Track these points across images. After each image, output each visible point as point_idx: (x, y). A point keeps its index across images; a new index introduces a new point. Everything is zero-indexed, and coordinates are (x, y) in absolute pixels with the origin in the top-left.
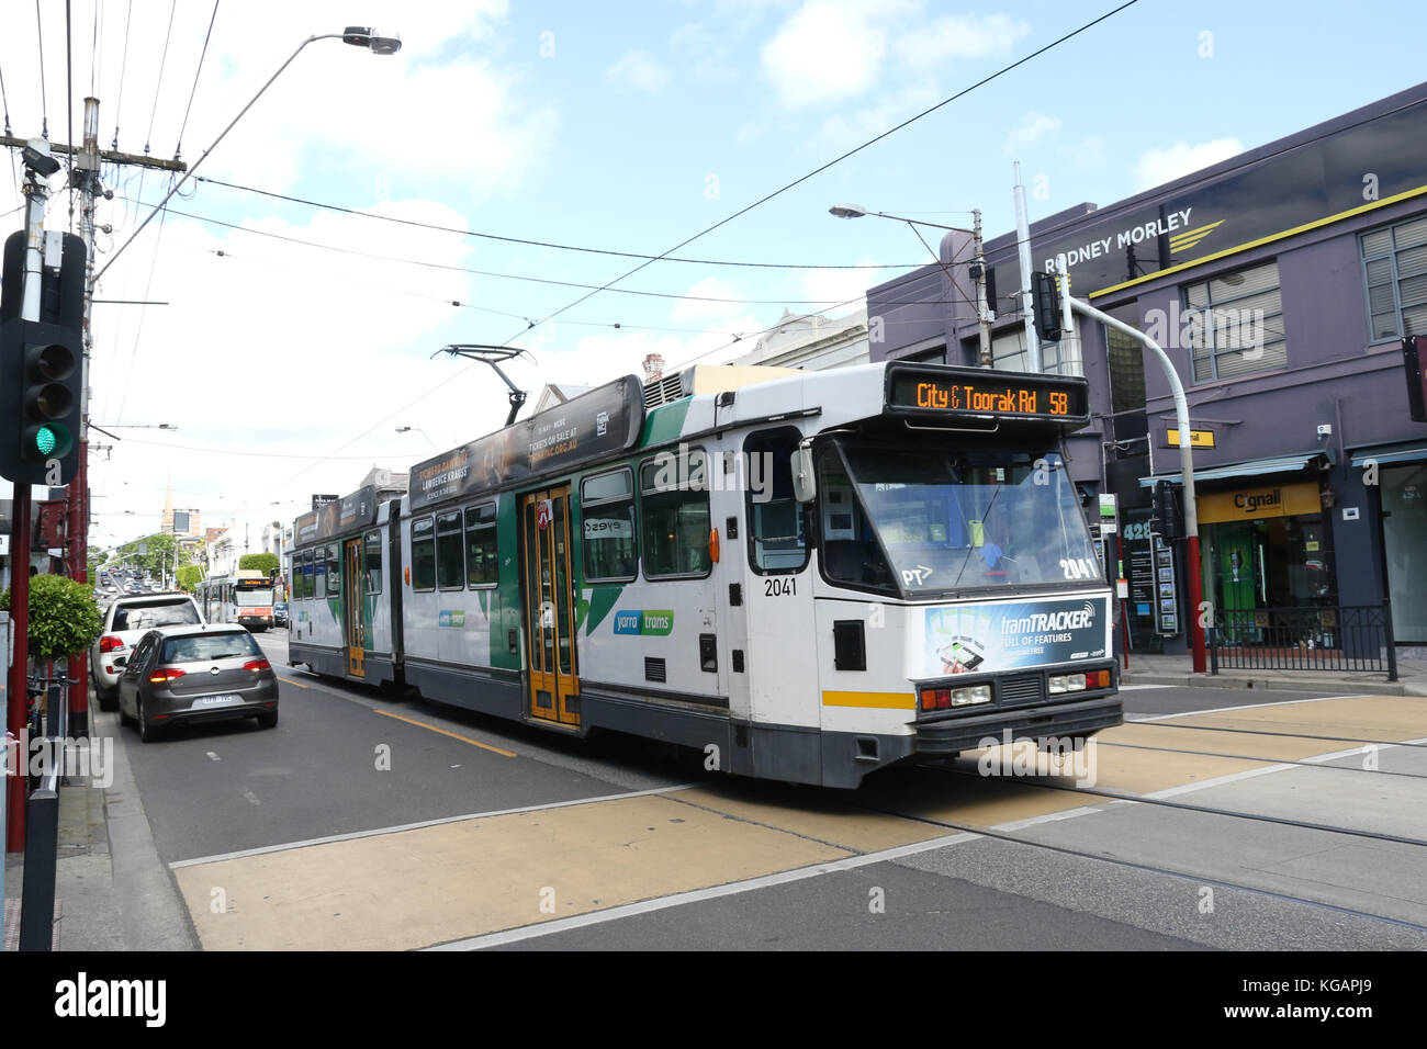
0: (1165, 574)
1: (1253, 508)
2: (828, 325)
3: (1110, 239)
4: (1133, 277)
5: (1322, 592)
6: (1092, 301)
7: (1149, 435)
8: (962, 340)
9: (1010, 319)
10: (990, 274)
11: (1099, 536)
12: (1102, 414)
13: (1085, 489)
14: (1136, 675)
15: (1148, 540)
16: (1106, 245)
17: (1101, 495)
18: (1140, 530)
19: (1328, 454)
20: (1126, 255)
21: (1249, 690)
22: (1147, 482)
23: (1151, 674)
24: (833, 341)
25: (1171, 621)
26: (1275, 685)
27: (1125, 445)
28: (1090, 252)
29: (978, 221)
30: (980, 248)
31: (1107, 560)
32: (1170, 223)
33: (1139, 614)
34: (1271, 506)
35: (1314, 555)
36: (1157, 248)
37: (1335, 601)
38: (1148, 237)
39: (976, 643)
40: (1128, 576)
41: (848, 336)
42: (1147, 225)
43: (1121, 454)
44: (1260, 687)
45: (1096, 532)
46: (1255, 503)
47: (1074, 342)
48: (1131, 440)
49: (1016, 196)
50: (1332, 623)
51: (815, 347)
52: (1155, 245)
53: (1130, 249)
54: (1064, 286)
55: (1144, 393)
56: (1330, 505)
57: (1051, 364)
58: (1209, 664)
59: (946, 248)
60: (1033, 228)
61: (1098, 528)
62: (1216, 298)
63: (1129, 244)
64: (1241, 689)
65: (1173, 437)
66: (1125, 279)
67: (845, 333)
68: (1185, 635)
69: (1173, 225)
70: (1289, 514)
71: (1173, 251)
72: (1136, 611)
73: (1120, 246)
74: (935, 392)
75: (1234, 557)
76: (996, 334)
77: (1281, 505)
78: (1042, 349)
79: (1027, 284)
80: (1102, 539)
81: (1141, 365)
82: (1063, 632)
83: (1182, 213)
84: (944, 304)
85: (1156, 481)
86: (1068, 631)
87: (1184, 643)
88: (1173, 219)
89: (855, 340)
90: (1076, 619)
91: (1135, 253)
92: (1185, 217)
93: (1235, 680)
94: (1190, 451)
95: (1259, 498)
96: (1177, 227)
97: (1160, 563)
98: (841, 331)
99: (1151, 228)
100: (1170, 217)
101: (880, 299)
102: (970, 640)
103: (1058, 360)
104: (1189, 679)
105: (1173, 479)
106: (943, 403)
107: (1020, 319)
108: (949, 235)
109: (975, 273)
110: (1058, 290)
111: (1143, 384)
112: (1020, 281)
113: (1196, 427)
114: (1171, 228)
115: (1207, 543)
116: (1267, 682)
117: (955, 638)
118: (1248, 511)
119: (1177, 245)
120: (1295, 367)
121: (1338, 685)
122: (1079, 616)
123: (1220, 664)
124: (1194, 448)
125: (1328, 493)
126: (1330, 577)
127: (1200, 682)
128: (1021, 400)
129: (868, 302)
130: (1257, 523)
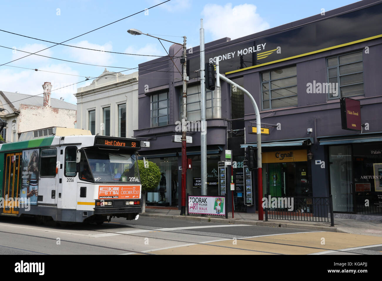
0: (248, 182)
1: (282, 158)
2: (122, 77)
3: (235, 52)
4: (242, 67)
5: (307, 191)
6: (226, 76)
7: (245, 128)
8: (175, 87)
9: (196, 80)
10: (188, 62)
11: (224, 166)
12: (227, 119)
13: (219, 147)
14: (237, 220)
15: (243, 168)
16: (233, 55)
17: (226, 150)
18: (240, 165)
19: (311, 140)
20: (240, 59)
21: (279, 227)
22: (243, 146)
23: (242, 220)
24: (124, 83)
25: (250, 200)
26: (289, 226)
27: (235, 132)
28: (227, 57)
29: (185, 41)
30: (185, 52)
31: (226, 175)
32: (258, 48)
33: (238, 197)
34: (289, 158)
35: (304, 177)
36: (252, 58)
37: (312, 195)
38: (249, 53)
40: (234, 182)
41: (130, 82)
42: (249, 48)
43: (234, 135)
44: (284, 227)
45: (223, 164)
46: (283, 156)
47: (218, 91)
48: (238, 130)
49: (201, 32)
50: (310, 203)
51: (116, 85)
52: (251, 56)
53: (241, 57)
54: (217, 69)
55: (244, 112)
56: (311, 158)
57: (209, 99)
58: (264, 217)
59: (171, 50)
60: (206, 45)
61: (224, 163)
62: (273, 78)
63: (242, 55)
64: (276, 227)
65: (254, 130)
66: (239, 68)
67: (129, 81)
68: (255, 206)
69: (259, 49)
70: (296, 161)
71: (258, 59)
72: (237, 196)
73: (238, 56)
75: (275, 176)
76: (189, 85)
77: (292, 157)
78: (206, 92)
79: (203, 67)
80: (225, 167)
81: (243, 101)
83: (262, 45)
84: (169, 72)
85: (247, 146)
87: (255, 208)
88: (259, 47)
89: (133, 84)
91: (243, 58)
92: (264, 46)
93: (274, 224)
94: (261, 135)
95: (285, 154)
96: (260, 50)
97: (247, 177)
98: (127, 79)
99: (250, 49)
100: (258, 46)
101: (144, 68)
103: (212, 98)
104: (257, 223)
105: (254, 145)
107: (199, 80)
108: (173, 45)
109: (182, 61)
110: (215, 70)
111: (243, 109)
112: (200, 66)
113: (263, 126)
114: (258, 50)
115: (265, 170)
116: (286, 225)
118: (280, 159)
119: (260, 57)
120: (301, 106)
121: (313, 227)
123: (269, 217)
124: (262, 134)
125: (310, 154)
126: (310, 186)
127: (261, 224)
129: (139, 69)
130: (284, 164)
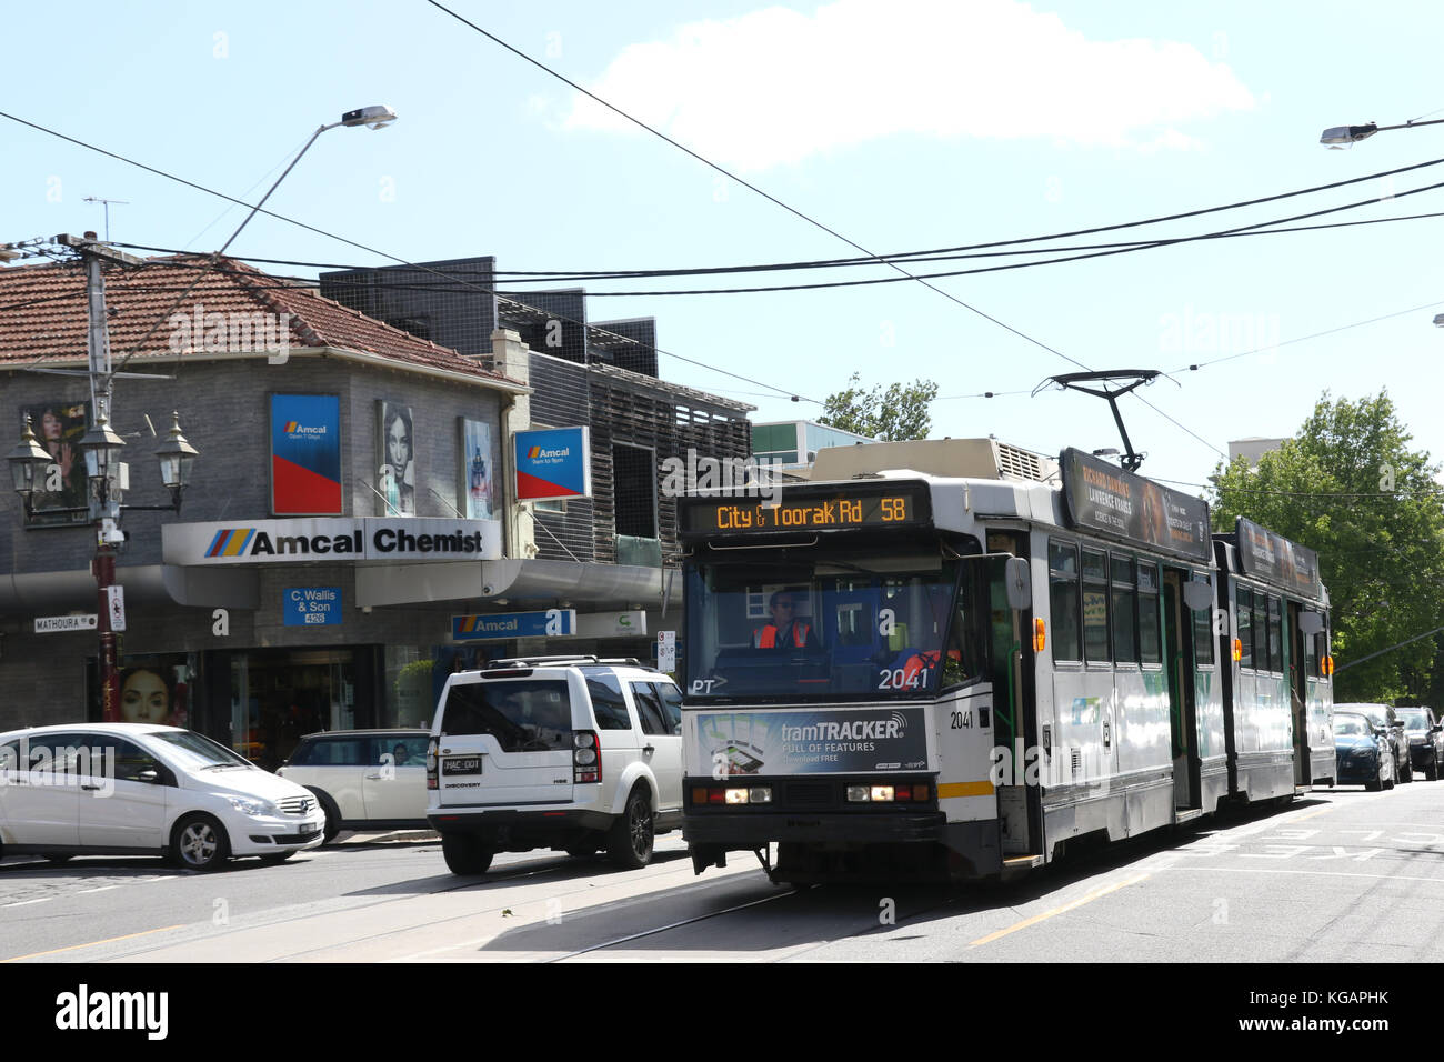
39: (754, 748)
74: (736, 513)
82: (862, 741)
86: (868, 739)
90: (878, 729)
102: (746, 745)
106: (747, 523)
117: (731, 742)
122: (884, 726)
128: (842, 511)
